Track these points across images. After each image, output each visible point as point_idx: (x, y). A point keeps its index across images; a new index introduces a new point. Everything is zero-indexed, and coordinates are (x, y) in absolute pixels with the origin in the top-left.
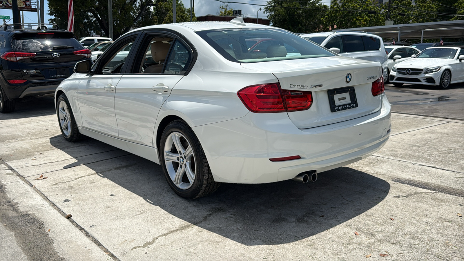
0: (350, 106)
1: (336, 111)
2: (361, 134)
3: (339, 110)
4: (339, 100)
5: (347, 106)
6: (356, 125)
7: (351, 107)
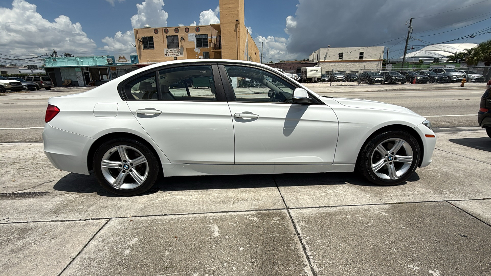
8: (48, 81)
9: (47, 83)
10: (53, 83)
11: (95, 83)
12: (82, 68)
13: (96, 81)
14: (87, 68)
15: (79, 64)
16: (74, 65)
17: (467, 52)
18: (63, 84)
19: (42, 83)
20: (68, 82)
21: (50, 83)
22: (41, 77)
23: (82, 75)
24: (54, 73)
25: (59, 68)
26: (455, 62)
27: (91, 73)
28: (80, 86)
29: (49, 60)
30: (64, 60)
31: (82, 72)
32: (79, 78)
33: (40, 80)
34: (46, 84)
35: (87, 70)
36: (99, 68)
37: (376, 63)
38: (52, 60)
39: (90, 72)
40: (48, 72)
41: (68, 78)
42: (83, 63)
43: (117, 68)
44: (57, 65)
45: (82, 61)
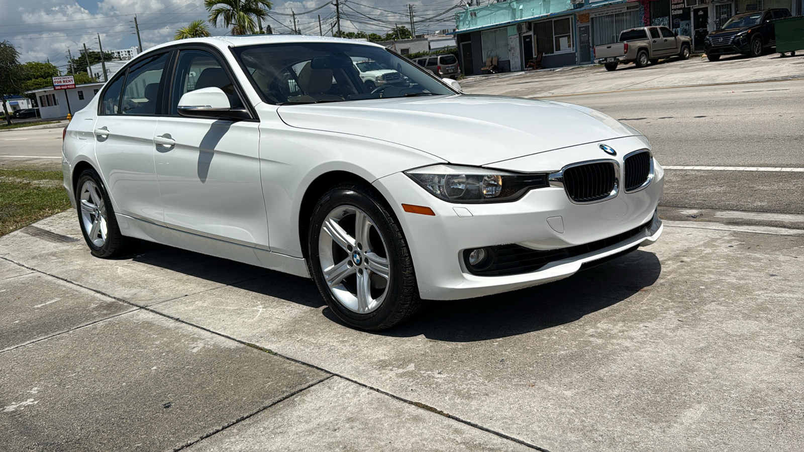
8: (450, 65)
9: (448, 70)
10: (459, 68)
11: (540, 61)
12: (519, 25)
13: (544, 55)
14: (529, 23)
15: (515, 16)
16: (507, 20)
18: (482, 69)
19: (440, 70)
20: (492, 62)
21: (453, 69)
22: (439, 57)
23: (518, 45)
24: (470, 44)
25: (480, 31)
27: (535, 36)
28: (513, 70)
29: (464, 15)
30: (490, 12)
31: (520, 34)
32: (512, 51)
33: (436, 64)
34: (446, 72)
35: (529, 29)
36: (553, 20)
38: (469, 16)
39: (534, 34)
40: (461, 44)
41: (493, 54)
42: (523, 12)
43: (592, 16)
44: (476, 24)
45: (521, 7)
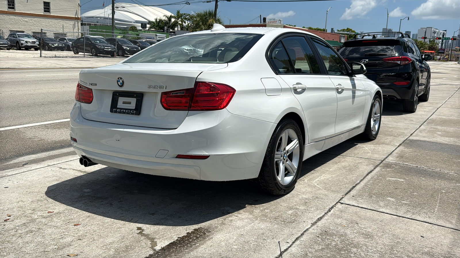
0: (129, 111)
1: (114, 112)
2: (119, 140)
3: (117, 113)
4: (123, 103)
5: (126, 111)
6: (112, 129)
7: (130, 113)
17: (166, 19)
26: (162, 32)
37: (72, 23)
